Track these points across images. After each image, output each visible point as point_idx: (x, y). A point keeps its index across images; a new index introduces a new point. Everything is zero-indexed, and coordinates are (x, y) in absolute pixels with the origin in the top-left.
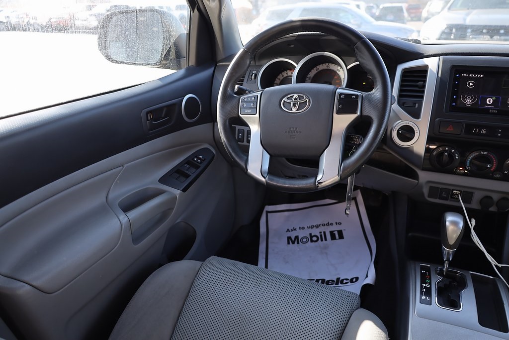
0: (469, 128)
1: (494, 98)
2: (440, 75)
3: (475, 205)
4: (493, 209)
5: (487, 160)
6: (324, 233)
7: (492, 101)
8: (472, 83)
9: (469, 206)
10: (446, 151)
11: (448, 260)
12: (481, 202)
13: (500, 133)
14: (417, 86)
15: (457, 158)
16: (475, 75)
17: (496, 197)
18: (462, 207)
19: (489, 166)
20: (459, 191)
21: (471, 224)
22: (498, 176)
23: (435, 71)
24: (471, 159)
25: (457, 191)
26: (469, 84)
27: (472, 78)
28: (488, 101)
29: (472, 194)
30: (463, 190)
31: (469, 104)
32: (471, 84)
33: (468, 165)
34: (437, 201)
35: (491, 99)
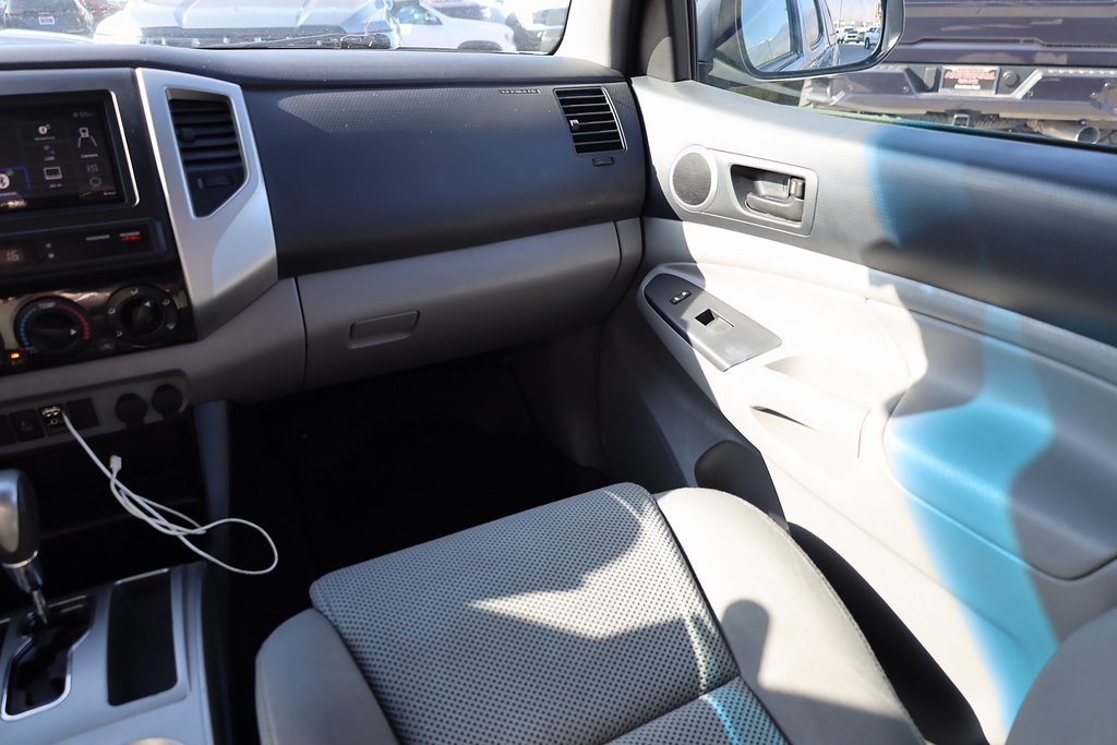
1: (11, 173)
3: (110, 424)
4: (152, 417)
7: (6, 181)
9: (94, 432)
11: (35, 586)
12: (119, 411)
13: (50, 251)
17: (145, 391)
18: (76, 441)
19: (73, 332)
20: (57, 406)
22: (107, 346)
24: (26, 328)
25: (50, 407)
29: (89, 402)
30: (64, 400)
33: (26, 343)
34: (20, 446)
35: (4, 176)
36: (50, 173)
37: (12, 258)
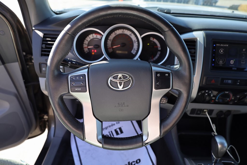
1: (234, 60)
2: (205, 46)
4: (222, 116)
5: (228, 96)
6: (112, 132)
7: (233, 62)
8: (222, 50)
10: (207, 93)
12: (217, 114)
13: (239, 82)
15: (212, 96)
17: (225, 111)
19: (228, 99)
20: (207, 110)
22: (231, 103)
23: (202, 42)
24: (219, 96)
27: (222, 47)
28: (231, 62)
29: (213, 110)
30: (209, 109)
32: (222, 51)
33: (217, 99)
34: (195, 115)
35: (233, 61)
36: (243, 62)
37: (229, 82)
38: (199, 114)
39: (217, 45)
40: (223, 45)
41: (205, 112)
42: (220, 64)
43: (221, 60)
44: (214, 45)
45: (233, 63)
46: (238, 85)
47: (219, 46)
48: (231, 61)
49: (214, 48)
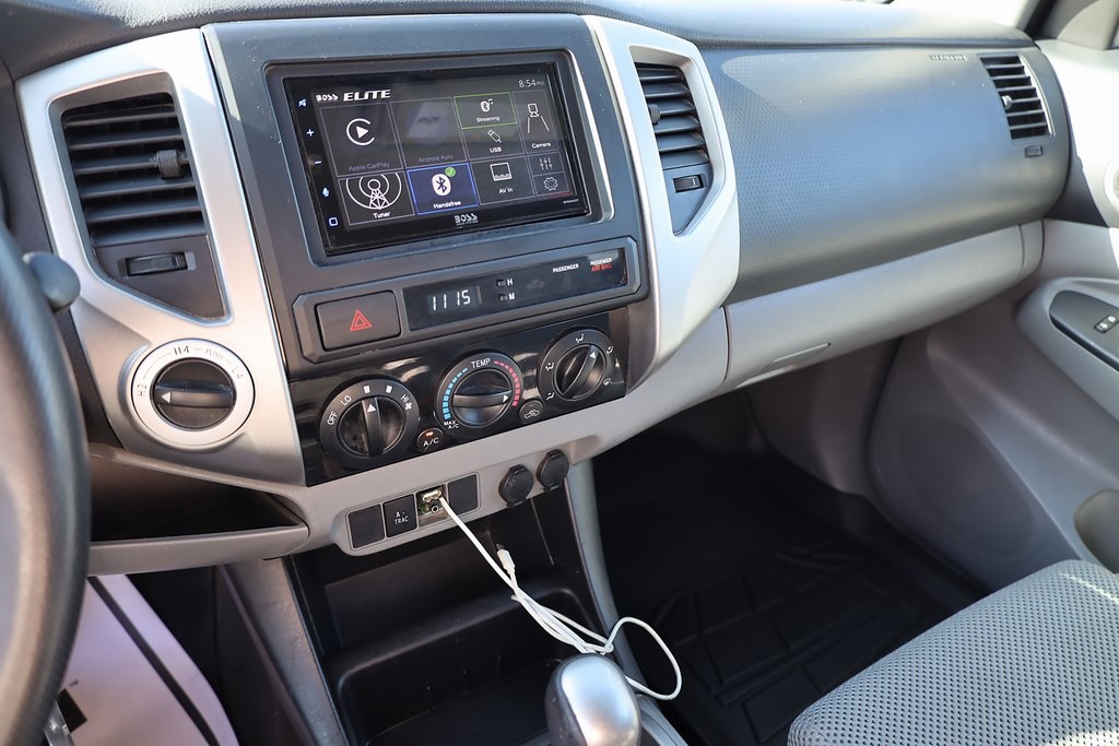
0: (416, 298)
1: (451, 172)
3: (490, 506)
4: (535, 491)
7: (447, 184)
8: (362, 125)
9: (474, 515)
10: (369, 398)
12: (504, 491)
13: (511, 289)
14: (153, 172)
15: (408, 406)
16: (361, 96)
19: (506, 398)
20: (437, 488)
21: (505, 571)
22: (532, 412)
23: (208, 94)
24: (451, 395)
25: (432, 491)
26: (354, 133)
27: (355, 108)
28: (436, 186)
29: (472, 478)
31: (383, 211)
32: (361, 132)
33: (447, 416)
34: (387, 543)
35: (442, 176)
36: (499, 171)
37: (462, 300)
38: (411, 526)
39: (319, 98)
40: (357, 97)
41: (435, 504)
42: (379, 212)
43: (374, 185)
44: (303, 103)
45: (448, 191)
46: (517, 305)
47: (332, 103)
48: (436, 178)
49: (305, 118)
